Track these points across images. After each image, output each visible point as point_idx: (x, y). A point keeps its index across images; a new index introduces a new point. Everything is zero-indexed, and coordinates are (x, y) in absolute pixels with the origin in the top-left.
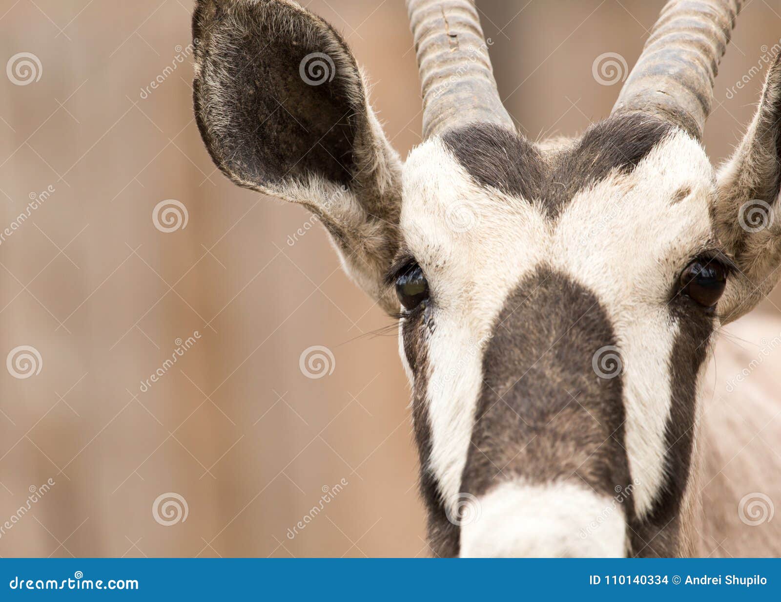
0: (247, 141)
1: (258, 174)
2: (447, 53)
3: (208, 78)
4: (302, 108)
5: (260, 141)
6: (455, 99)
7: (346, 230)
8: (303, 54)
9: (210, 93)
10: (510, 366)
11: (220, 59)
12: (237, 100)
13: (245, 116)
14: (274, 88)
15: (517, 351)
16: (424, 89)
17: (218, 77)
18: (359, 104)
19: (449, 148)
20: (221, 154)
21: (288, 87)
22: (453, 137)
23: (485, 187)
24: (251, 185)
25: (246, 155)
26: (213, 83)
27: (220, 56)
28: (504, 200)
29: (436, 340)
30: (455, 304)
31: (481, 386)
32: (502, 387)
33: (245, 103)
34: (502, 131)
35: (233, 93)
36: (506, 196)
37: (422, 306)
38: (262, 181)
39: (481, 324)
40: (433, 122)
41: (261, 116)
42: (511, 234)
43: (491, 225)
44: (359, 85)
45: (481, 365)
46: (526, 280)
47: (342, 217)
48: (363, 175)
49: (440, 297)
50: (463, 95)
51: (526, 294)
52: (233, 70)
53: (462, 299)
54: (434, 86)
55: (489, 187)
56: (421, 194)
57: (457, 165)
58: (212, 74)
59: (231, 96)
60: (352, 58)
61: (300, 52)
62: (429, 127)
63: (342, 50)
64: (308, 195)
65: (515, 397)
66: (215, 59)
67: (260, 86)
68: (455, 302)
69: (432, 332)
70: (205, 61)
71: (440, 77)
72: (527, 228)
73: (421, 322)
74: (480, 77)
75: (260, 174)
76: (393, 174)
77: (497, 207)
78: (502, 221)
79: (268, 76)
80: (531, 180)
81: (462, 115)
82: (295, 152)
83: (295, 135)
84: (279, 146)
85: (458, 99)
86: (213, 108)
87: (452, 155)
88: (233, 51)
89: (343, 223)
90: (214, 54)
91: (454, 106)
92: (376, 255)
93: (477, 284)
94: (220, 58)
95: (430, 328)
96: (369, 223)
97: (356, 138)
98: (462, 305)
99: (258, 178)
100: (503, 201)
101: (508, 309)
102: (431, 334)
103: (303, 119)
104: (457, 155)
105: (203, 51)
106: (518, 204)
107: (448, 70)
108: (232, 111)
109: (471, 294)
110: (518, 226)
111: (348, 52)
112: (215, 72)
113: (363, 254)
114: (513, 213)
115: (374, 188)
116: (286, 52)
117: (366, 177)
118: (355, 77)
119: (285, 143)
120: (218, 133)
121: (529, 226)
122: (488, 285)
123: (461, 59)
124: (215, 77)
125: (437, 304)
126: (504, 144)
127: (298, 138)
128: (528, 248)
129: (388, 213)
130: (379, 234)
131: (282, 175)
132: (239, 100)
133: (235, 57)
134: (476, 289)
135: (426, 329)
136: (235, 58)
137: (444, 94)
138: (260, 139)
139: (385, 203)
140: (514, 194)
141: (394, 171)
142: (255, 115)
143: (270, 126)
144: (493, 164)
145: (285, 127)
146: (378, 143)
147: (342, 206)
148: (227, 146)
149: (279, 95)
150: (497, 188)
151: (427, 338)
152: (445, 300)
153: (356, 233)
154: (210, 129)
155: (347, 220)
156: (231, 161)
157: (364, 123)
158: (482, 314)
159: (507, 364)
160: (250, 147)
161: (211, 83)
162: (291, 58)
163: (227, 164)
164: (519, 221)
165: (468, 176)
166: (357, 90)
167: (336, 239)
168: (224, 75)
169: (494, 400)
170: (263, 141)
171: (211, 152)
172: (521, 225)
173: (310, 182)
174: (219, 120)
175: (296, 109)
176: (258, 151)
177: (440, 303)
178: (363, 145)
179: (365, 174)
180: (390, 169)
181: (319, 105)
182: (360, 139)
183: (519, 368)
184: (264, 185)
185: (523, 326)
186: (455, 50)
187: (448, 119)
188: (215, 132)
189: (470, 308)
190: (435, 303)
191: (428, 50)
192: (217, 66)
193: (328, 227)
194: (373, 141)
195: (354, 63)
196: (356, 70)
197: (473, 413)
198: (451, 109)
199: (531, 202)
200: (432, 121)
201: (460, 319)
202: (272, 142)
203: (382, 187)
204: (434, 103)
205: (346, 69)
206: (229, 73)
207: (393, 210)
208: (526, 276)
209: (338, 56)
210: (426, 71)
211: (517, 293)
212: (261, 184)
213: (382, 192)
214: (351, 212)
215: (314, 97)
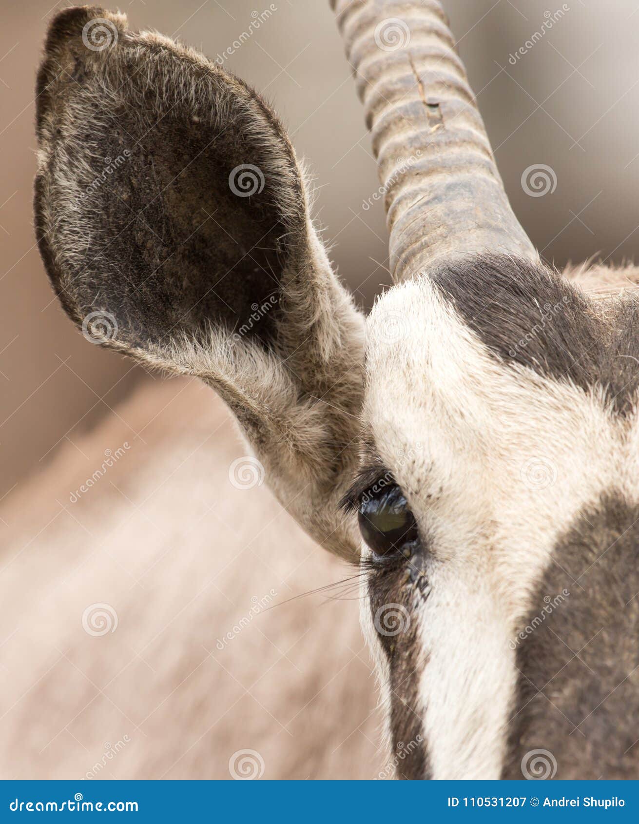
0: (116, 274)
1: (133, 328)
2: (427, 134)
3: (58, 175)
4: (198, 219)
5: (135, 274)
6: (447, 211)
7: (266, 417)
8: (208, 136)
9: (62, 197)
10: (569, 661)
11: (78, 144)
12: (103, 209)
13: (113, 235)
14: (158, 188)
15: (578, 637)
16: (389, 191)
17: (74, 173)
18: (295, 218)
19: (445, 297)
20: (76, 296)
21: (179, 185)
22: (452, 278)
23: (511, 365)
24: (122, 347)
25: (114, 298)
26: (67, 183)
27: (79, 139)
28: (542, 387)
29: (433, 610)
30: (463, 554)
31: (513, 690)
32: (555, 695)
33: (115, 214)
34: (529, 270)
35: (97, 198)
36: (545, 382)
37: (406, 552)
38: (138, 340)
39: (511, 589)
40: (410, 249)
41: (137, 233)
42: (556, 444)
43: (520, 429)
44: (297, 187)
45: (512, 655)
46: (586, 519)
47: (261, 396)
48: (297, 330)
49: (437, 544)
50: (460, 205)
51: (586, 540)
52: (98, 162)
53: (477, 547)
54: (406, 189)
55: (516, 365)
56: (404, 372)
57: (461, 327)
58: (65, 168)
59: (94, 203)
60: (287, 145)
61: (203, 132)
62: (404, 256)
63: (271, 131)
64: (209, 362)
65: (580, 714)
66: (71, 144)
67: (138, 184)
68: (463, 552)
69: (425, 598)
70: (54, 148)
71: (417, 174)
72: (582, 432)
73: (404, 579)
74: (481, 174)
75: (136, 329)
76: (344, 328)
77: (532, 398)
78: (540, 421)
79: (150, 168)
80: (584, 354)
81: (459, 239)
82: (186, 289)
83: (187, 263)
84: (162, 281)
85: (450, 212)
86: (65, 221)
87: (451, 310)
88: (99, 130)
89: (263, 407)
90: (69, 136)
91: (444, 224)
92: (312, 456)
93: (501, 524)
94: (78, 142)
95: (421, 591)
96: (302, 405)
97: (286, 270)
98: (475, 556)
99: (132, 336)
100: (540, 388)
101: (558, 564)
102: (423, 600)
103: (200, 236)
104: (460, 309)
105: (53, 130)
106: (565, 392)
107: (429, 162)
108: (94, 227)
109: (492, 540)
110: (567, 430)
111: (281, 135)
112: (70, 164)
113: (291, 453)
114: (557, 409)
115: (313, 351)
116: (182, 133)
117: (301, 333)
118: (291, 174)
119: (172, 275)
120: (71, 262)
121: (585, 429)
122: (520, 525)
123: (449, 144)
124: (69, 173)
125: (433, 554)
126: (535, 293)
127: (191, 267)
128: (586, 465)
129: (333, 390)
130: (317, 423)
131: (167, 327)
132: (106, 209)
133: (101, 140)
134: (501, 532)
135: (414, 591)
136: (101, 142)
137: (427, 203)
138: (135, 271)
139: (329, 375)
140: (558, 377)
141: (344, 324)
142: (129, 232)
143: (151, 249)
144: (520, 326)
145: (172, 251)
146: (321, 279)
147: (260, 379)
148: (84, 283)
149: (166, 199)
150: (530, 367)
151: (417, 606)
152: (446, 548)
153: (281, 422)
154: (59, 255)
155: (268, 402)
156: (90, 308)
157: (301, 247)
158: (515, 573)
159: (563, 657)
160: (120, 284)
161: (64, 182)
162: (189, 142)
163: (84, 313)
164: (567, 421)
165: (482, 347)
166: (293, 196)
167: (247, 430)
168: (84, 169)
169: (542, 716)
170: (139, 274)
171: (58, 292)
172: (572, 427)
173: (212, 342)
174: (74, 241)
175: (190, 219)
176: (131, 291)
177: (438, 553)
178: (298, 282)
179: (298, 328)
180: (339, 320)
181: (225, 214)
182: (295, 273)
183: (584, 664)
184: (142, 347)
185: (585, 594)
186: (438, 129)
187: (437, 244)
188: (67, 261)
189: (492, 563)
190: (430, 552)
191: (393, 127)
192: (73, 156)
193: (236, 412)
194: (314, 277)
195: (289, 153)
196: (292, 164)
197: (502, 732)
198: (441, 228)
199: (586, 389)
200: (408, 246)
201: (473, 578)
202: (152, 275)
203: (326, 349)
204: (410, 216)
205: (276, 161)
206: (91, 166)
207: (341, 385)
208: (586, 511)
209: (265, 140)
210: (390, 161)
211: (572, 541)
212: (137, 345)
213: (326, 357)
214: (273, 389)
215: (218, 202)
